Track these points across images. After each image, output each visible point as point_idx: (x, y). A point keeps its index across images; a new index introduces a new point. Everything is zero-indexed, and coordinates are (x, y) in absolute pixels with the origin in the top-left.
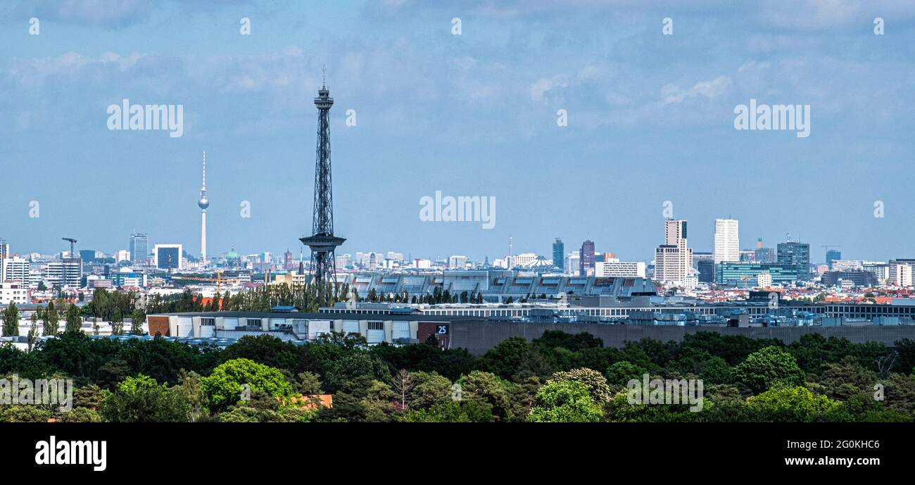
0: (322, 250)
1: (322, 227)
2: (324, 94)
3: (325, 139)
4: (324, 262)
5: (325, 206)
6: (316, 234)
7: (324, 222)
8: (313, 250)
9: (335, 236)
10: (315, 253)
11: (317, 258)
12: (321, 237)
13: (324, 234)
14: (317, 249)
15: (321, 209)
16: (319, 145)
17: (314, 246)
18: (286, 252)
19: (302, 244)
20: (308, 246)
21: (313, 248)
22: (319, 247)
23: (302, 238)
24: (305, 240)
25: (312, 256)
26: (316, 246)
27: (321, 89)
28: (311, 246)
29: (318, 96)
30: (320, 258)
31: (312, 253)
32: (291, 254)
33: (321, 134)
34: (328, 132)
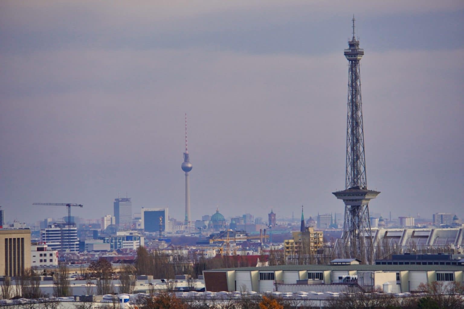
0: (356, 203)
1: (355, 180)
2: (353, 45)
3: (356, 91)
4: (358, 216)
5: (358, 158)
6: (349, 187)
7: (357, 176)
8: (346, 204)
9: (368, 188)
10: (349, 207)
11: (351, 211)
12: (354, 191)
13: (358, 188)
14: (351, 202)
15: (354, 162)
16: (350, 97)
17: (347, 200)
18: (270, 213)
19: (336, 198)
20: (342, 200)
21: (346, 201)
22: (353, 200)
23: (335, 191)
24: (338, 194)
25: (346, 210)
26: (350, 200)
27: (351, 40)
28: (344, 200)
29: (348, 47)
30: (355, 210)
31: (346, 207)
32: (275, 215)
33: (352, 86)
34: (358, 83)
